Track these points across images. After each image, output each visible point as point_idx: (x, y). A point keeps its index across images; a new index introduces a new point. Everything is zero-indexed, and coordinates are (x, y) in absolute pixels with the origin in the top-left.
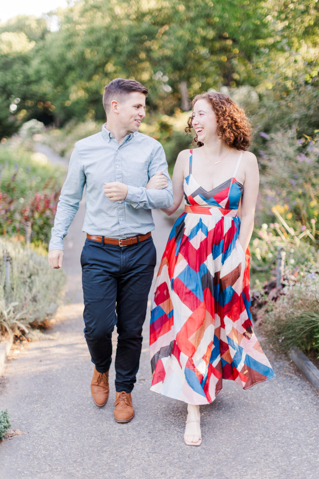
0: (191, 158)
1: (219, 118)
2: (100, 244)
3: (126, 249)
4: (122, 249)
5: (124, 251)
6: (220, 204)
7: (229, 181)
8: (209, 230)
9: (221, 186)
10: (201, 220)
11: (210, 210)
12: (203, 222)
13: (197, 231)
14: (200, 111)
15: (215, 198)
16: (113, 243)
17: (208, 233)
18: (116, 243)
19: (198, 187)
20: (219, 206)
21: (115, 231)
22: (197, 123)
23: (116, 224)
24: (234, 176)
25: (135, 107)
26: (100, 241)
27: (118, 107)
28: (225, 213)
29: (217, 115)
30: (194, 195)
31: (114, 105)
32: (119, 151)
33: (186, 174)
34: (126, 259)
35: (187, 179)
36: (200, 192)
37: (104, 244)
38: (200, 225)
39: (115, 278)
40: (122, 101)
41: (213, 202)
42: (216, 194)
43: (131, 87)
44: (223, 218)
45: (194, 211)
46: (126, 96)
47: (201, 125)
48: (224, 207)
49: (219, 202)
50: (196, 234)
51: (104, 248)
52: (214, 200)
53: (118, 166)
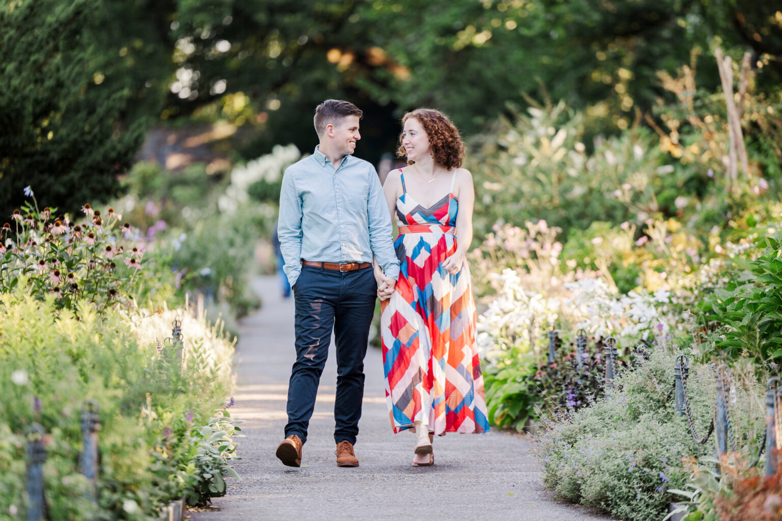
0: (402, 176)
1: (432, 138)
2: (319, 269)
3: (347, 275)
4: (343, 274)
5: (345, 277)
6: (440, 221)
7: (447, 197)
8: (432, 247)
9: (440, 203)
10: (422, 238)
11: (430, 228)
12: (425, 240)
13: (420, 249)
14: (411, 130)
15: (435, 215)
16: (333, 268)
17: (431, 250)
18: (337, 269)
19: (417, 205)
20: (439, 223)
21: (336, 257)
22: (408, 142)
23: (338, 250)
24: (451, 192)
25: (350, 130)
26: (319, 266)
27: (333, 131)
28: (445, 231)
29: (429, 134)
30: (412, 213)
31: (330, 128)
32: (336, 175)
33: (401, 194)
34: (346, 286)
35: (403, 199)
36: (419, 209)
37: (324, 269)
38: (422, 243)
39: (333, 306)
40: (337, 125)
41: (433, 220)
42: (436, 211)
43: (347, 110)
44: (444, 235)
45: (412, 231)
46: (341, 120)
47: (412, 144)
48: (444, 224)
49: (439, 219)
50: (419, 253)
51: (324, 273)
52: (434, 218)
53: (338, 190)
